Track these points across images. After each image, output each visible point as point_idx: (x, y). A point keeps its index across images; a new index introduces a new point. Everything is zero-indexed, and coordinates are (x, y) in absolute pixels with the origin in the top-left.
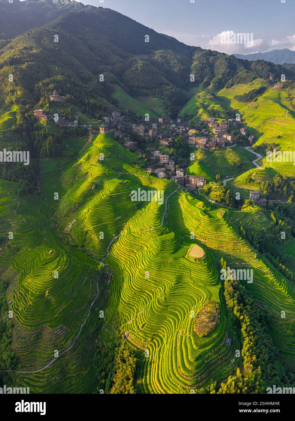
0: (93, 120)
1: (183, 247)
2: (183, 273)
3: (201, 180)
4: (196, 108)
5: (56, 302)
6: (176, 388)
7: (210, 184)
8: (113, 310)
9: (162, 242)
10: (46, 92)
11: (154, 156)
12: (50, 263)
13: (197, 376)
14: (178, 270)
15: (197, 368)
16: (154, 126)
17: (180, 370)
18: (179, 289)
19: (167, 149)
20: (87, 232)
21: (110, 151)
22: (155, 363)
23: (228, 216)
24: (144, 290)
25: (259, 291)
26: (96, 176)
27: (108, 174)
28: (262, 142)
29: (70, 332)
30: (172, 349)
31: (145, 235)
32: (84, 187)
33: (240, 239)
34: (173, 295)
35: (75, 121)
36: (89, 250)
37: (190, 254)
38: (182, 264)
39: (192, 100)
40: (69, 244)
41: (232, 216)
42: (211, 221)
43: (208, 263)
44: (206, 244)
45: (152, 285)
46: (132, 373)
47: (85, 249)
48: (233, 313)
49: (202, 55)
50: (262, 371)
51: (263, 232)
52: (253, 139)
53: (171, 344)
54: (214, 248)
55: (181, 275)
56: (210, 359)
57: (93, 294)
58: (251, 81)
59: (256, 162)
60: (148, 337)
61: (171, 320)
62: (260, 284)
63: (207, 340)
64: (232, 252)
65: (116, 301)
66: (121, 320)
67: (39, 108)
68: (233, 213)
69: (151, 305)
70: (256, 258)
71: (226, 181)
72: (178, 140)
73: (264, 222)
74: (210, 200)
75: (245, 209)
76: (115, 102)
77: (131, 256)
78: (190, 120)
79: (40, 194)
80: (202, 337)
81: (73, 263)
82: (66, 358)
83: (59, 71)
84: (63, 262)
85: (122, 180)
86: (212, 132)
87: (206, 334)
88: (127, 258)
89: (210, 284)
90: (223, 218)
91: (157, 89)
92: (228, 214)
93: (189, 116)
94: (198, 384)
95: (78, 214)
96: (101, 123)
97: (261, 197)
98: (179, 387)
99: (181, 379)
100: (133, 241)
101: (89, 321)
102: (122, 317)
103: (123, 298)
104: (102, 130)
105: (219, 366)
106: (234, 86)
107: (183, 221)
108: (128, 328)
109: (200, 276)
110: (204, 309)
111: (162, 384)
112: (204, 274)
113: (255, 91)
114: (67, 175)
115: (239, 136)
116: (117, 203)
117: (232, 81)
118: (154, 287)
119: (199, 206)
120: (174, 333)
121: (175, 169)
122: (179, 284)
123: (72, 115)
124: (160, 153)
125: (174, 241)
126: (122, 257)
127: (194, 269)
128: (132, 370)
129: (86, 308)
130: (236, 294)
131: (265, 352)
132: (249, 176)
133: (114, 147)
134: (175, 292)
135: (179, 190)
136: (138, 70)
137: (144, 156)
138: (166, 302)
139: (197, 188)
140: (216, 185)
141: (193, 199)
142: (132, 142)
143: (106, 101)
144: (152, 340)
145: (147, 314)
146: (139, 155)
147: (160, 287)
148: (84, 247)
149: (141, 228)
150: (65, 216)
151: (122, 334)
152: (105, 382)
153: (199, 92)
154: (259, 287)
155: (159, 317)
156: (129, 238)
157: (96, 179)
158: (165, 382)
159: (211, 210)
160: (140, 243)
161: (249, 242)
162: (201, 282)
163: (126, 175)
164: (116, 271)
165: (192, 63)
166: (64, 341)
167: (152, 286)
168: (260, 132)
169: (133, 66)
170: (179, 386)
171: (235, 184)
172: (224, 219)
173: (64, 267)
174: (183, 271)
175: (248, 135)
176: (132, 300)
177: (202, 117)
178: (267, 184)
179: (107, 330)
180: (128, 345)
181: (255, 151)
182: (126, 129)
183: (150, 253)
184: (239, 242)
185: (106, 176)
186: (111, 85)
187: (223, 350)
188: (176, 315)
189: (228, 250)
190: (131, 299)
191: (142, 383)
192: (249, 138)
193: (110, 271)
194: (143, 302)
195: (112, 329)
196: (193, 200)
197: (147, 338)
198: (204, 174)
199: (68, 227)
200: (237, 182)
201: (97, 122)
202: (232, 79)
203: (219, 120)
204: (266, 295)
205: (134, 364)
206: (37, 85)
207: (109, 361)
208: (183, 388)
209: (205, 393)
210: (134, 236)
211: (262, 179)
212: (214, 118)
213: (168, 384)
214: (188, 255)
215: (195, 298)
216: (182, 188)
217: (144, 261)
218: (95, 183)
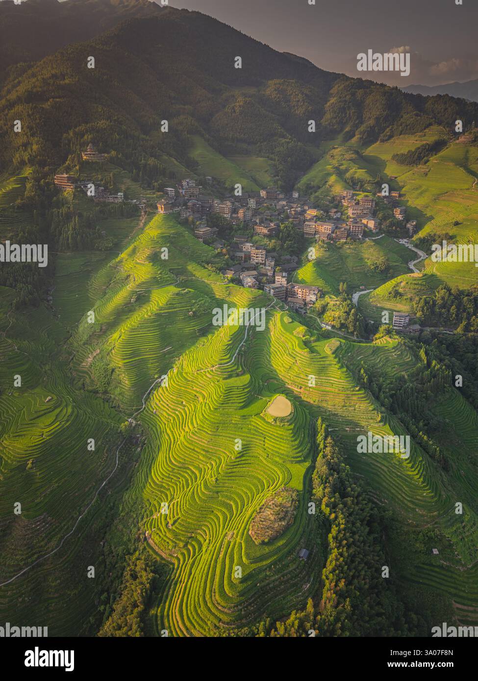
0: (149, 191)
1: (261, 399)
2: (253, 440)
3: (312, 292)
4: (326, 174)
5: (43, 478)
6: (204, 626)
7: (326, 299)
8: (136, 495)
9: (227, 390)
10: (78, 147)
11: (241, 251)
12: (44, 416)
13: (240, 607)
14: (245, 435)
15: (242, 594)
16: (252, 203)
17: (215, 596)
18: (241, 466)
19: (266, 241)
20: (113, 370)
21: (168, 242)
22: (182, 583)
23: (344, 351)
24: (187, 466)
25: (378, 475)
26: (139, 281)
27: (161, 279)
28: (428, 232)
29: (56, 527)
30: (211, 561)
31: (203, 377)
32: (119, 298)
33: (357, 389)
34: (230, 475)
35: (119, 194)
36: (115, 399)
37: (269, 410)
38: (254, 426)
39: (321, 162)
40: (84, 388)
41: (351, 352)
42: (313, 358)
43: (294, 427)
44: (301, 396)
45: (201, 457)
46: (142, 597)
47: (108, 398)
48: (320, 509)
49: (344, 87)
50: (352, 607)
51: (401, 379)
52: (416, 226)
53: (212, 553)
54: (312, 402)
55: (248, 443)
56: (267, 582)
57: (107, 469)
58: (421, 131)
59: (415, 265)
60: (180, 540)
61: (219, 514)
62: (380, 463)
63: (267, 550)
64: (341, 410)
65: (143, 480)
66: (146, 511)
67: (64, 172)
68: (353, 346)
69: (194, 490)
70: (380, 422)
71: (359, 294)
72: (286, 227)
73: (407, 363)
74: (323, 325)
75: (378, 341)
76: (191, 165)
77: (177, 410)
78: (313, 193)
79: (52, 308)
80: (260, 544)
81: (81, 418)
82: (45, 567)
83: (104, 112)
84: (65, 416)
85: (180, 289)
86: (347, 213)
87: (266, 540)
88: (171, 414)
89: (293, 459)
90: (333, 353)
91: (265, 143)
92: (344, 347)
93: (314, 187)
94: (239, 621)
95: (104, 341)
96: (161, 197)
97: (412, 322)
98: (209, 625)
99: (214, 610)
100: (184, 387)
101: (92, 511)
102: (148, 507)
103: (154, 477)
104: (162, 208)
105: (281, 594)
106: (393, 139)
107: (270, 357)
108: (151, 525)
109: (278, 446)
110: (273, 499)
111: (185, 617)
112: (285, 443)
113: (427, 147)
114: (98, 279)
115: (391, 222)
116: (168, 325)
117: (391, 130)
118: (203, 461)
119: (298, 333)
120: (219, 537)
121: (274, 274)
122: (243, 458)
123: (114, 184)
124: (253, 246)
125: (247, 388)
126: (164, 411)
127: (271, 434)
128: (142, 593)
129: (92, 489)
130: (331, 478)
131: (365, 575)
132: (394, 287)
133: (176, 236)
134: (234, 470)
135: (272, 306)
136: (235, 111)
137: (224, 250)
138: (217, 486)
139: (305, 304)
140: (336, 301)
141: (292, 322)
142: (209, 228)
143: (175, 162)
144: (186, 545)
145: (185, 504)
146: (217, 249)
147: (212, 462)
148: (108, 393)
149: (199, 367)
150: (84, 344)
151: (140, 534)
152: (105, 609)
153: (334, 148)
154: (377, 468)
155: (202, 509)
156: (178, 382)
157: (139, 286)
158: (190, 615)
159: (318, 340)
160: (194, 390)
161: (373, 394)
162: (278, 456)
163: (192, 280)
164: (152, 432)
165: (326, 101)
166: (46, 540)
167: (201, 460)
168: (428, 215)
169: (227, 106)
170: (209, 623)
171: (371, 300)
172: (334, 355)
173: (65, 424)
174: (254, 438)
175: (407, 219)
176: (166, 480)
177: (333, 189)
178: (422, 301)
179: (121, 527)
180: (148, 552)
181: (416, 246)
182: (202, 207)
183: (205, 406)
184: (355, 395)
185: (157, 282)
186: (189, 136)
187: (292, 567)
188: (229, 508)
189: (334, 405)
190: (165, 478)
191: (157, 614)
192: (408, 225)
193: (142, 433)
194: (183, 484)
195: (128, 526)
196: (291, 324)
197: (177, 542)
198: (320, 283)
199: (87, 361)
200: (374, 297)
201: (155, 195)
202: (391, 127)
203: (361, 194)
204: (387, 481)
205: (147, 583)
206: (65, 135)
207: (117, 576)
208: (215, 626)
209: (249, 636)
210: (186, 379)
211: (415, 293)
212: (352, 192)
213: (193, 618)
214: (265, 411)
215: (264, 481)
216: (279, 304)
217: (194, 420)
218: (137, 292)
